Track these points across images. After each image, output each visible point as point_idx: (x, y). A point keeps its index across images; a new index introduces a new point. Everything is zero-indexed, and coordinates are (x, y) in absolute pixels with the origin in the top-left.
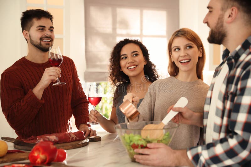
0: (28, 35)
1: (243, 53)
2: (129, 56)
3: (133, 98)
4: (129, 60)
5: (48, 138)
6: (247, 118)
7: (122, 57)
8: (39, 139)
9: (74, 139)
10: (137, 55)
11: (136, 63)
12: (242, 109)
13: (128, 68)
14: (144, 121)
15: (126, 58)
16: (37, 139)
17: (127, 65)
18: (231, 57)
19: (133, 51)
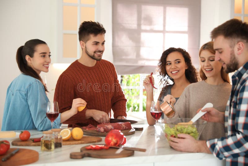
0: (84, 45)
1: (245, 72)
2: (173, 63)
3: (171, 99)
4: (173, 66)
5: (107, 127)
6: (246, 120)
7: (168, 63)
8: (99, 127)
9: (124, 128)
10: (179, 62)
11: (178, 69)
12: (241, 114)
13: (171, 72)
14: (180, 117)
15: (170, 64)
16: (98, 127)
17: (171, 70)
18: (235, 76)
19: (176, 59)
